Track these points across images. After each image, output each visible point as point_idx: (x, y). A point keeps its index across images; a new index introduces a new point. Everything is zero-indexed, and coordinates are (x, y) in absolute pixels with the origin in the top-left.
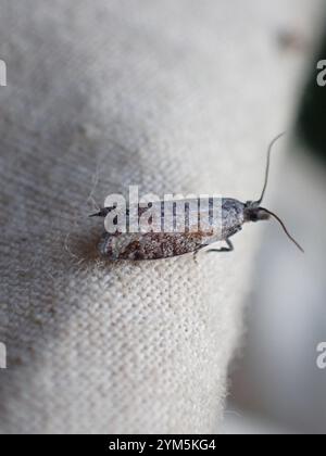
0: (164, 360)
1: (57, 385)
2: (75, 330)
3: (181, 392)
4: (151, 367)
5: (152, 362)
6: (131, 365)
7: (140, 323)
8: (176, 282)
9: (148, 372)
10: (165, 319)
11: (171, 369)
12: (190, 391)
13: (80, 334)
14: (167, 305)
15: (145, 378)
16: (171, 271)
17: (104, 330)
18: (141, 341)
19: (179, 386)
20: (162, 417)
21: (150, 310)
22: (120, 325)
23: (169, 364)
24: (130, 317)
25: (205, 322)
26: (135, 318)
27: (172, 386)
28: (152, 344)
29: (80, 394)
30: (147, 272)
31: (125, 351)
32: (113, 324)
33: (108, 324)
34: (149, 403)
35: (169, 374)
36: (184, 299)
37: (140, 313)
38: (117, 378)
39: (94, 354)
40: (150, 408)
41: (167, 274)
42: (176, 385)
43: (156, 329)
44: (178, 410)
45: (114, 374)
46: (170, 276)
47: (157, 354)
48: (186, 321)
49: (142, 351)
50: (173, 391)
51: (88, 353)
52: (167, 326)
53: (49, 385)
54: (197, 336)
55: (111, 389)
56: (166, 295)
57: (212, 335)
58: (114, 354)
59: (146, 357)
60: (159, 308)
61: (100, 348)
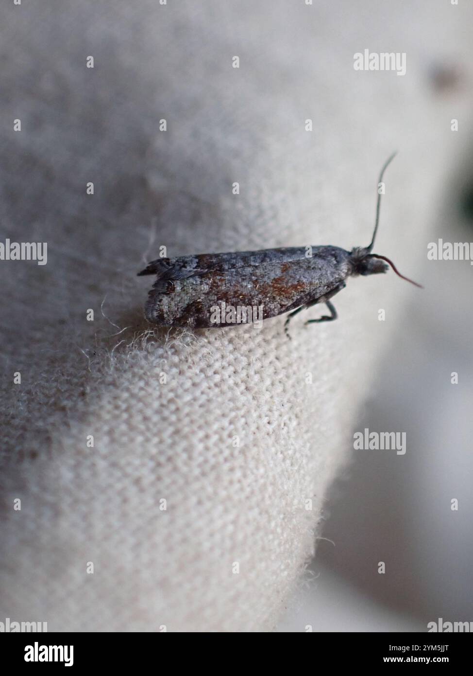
0: (232, 455)
1: (78, 476)
2: (109, 412)
3: (254, 500)
4: (212, 461)
5: (214, 456)
6: (184, 456)
7: (201, 406)
8: (258, 359)
9: (207, 468)
10: (239, 404)
11: (241, 467)
12: (268, 502)
13: (116, 417)
14: (243, 387)
15: (204, 474)
16: (252, 345)
17: (149, 412)
18: (200, 427)
19: (252, 492)
20: (224, 526)
21: (217, 390)
22: (173, 407)
23: (239, 461)
24: (188, 398)
25: (297, 416)
26: (195, 399)
27: (242, 489)
28: (216, 432)
29: (110, 486)
30: (218, 344)
31: (177, 438)
32: (162, 405)
33: (156, 405)
34: (208, 505)
35: (238, 474)
36: (268, 382)
37: (202, 393)
38: (163, 471)
39: (132, 440)
40: (208, 512)
41: (245, 348)
42: (248, 490)
43: (224, 415)
44: (248, 522)
45: (159, 465)
46: (250, 351)
47: (223, 446)
48: (270, 410)
49: (201, 441)
50: (243, 496)
51: (125, 439)
52: (242, 412)
53: (67, 475)
54: (284, 431)
55: (153, 484)
56: (243, 375)
57: (306, 437)
58: (161, 442)
59: (207, 449)
60: (230, 388)
61: (142, 433)
